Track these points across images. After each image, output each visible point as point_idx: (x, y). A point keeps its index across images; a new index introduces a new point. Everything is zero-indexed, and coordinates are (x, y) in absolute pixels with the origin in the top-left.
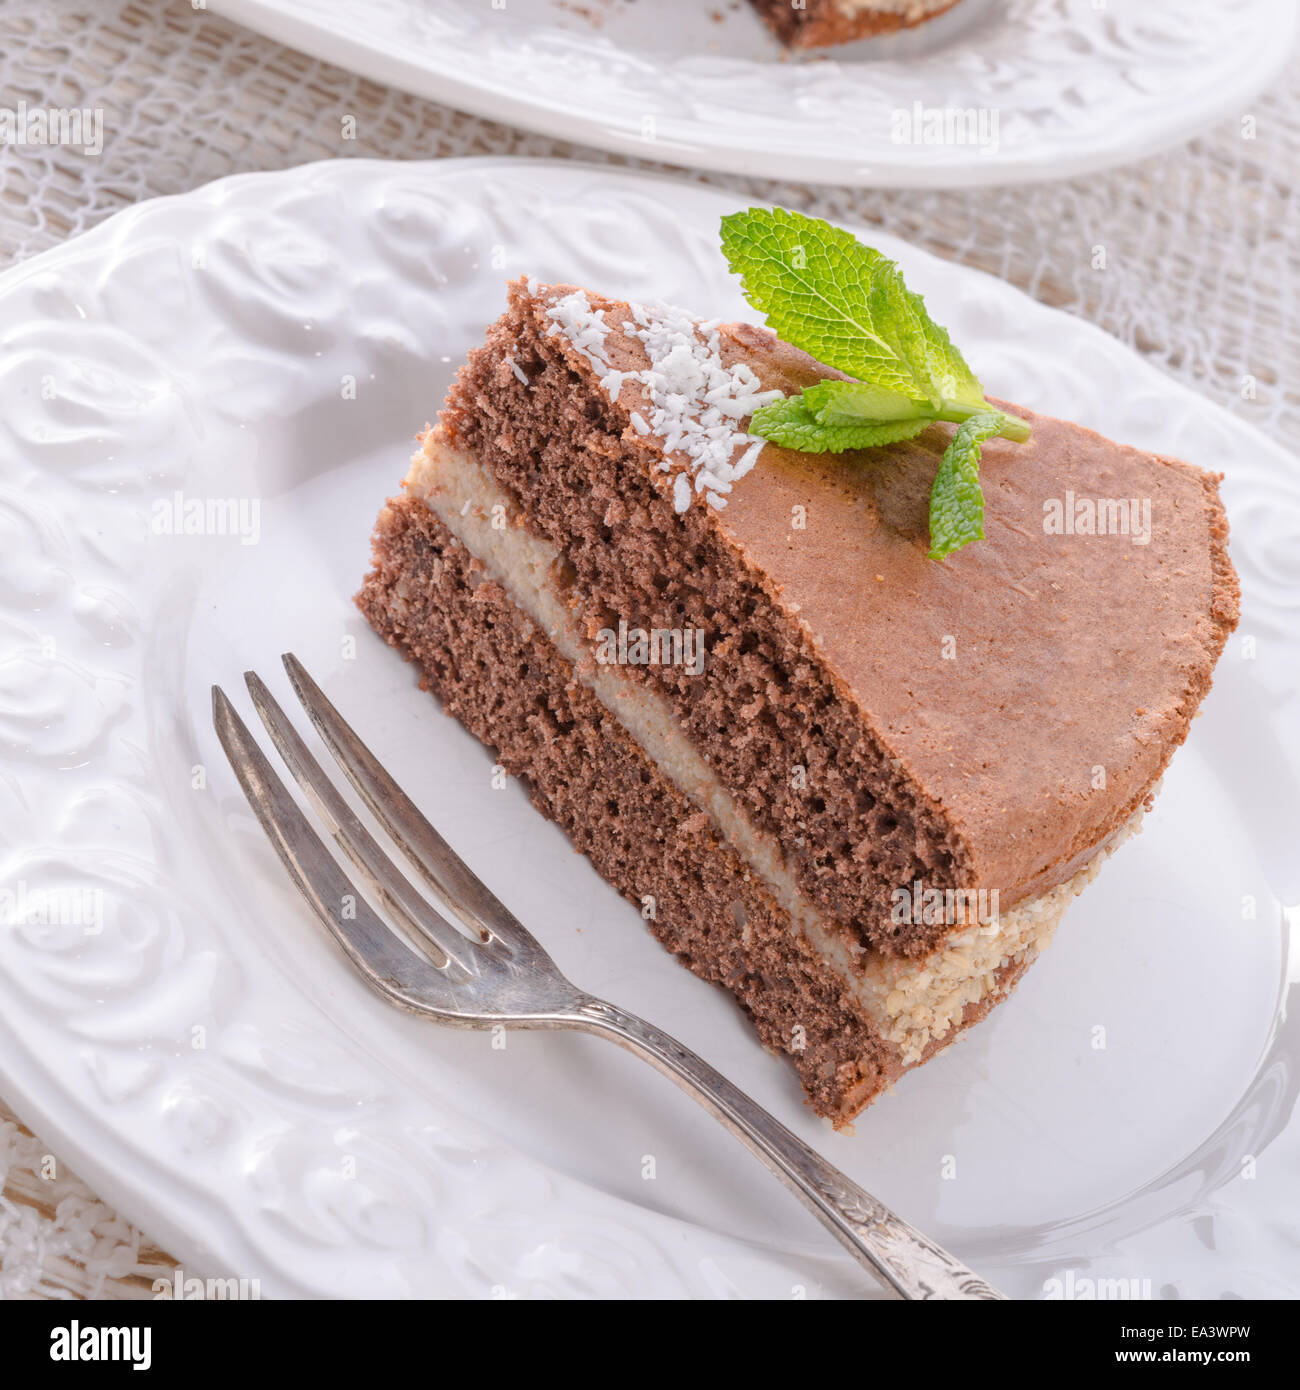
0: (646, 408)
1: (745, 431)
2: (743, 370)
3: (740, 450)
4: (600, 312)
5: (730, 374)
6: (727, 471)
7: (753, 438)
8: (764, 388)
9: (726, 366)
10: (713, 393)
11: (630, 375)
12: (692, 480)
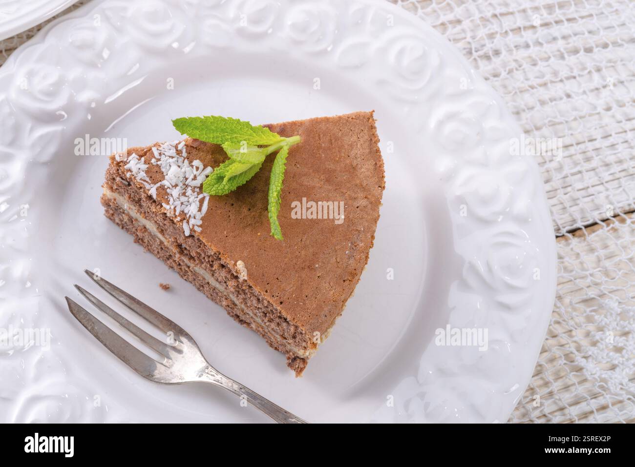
0: (166, 197)
1: (202, 193)
2: (196, 163)
3: (202, 201)
4: (143, 159)
5: (192, 166)
6: (199, 216)
7: (205, 194)
8: (205, 167)
9: (191, 162)
10: (188, 181)
11: (158, 185)
12: (188, 222)
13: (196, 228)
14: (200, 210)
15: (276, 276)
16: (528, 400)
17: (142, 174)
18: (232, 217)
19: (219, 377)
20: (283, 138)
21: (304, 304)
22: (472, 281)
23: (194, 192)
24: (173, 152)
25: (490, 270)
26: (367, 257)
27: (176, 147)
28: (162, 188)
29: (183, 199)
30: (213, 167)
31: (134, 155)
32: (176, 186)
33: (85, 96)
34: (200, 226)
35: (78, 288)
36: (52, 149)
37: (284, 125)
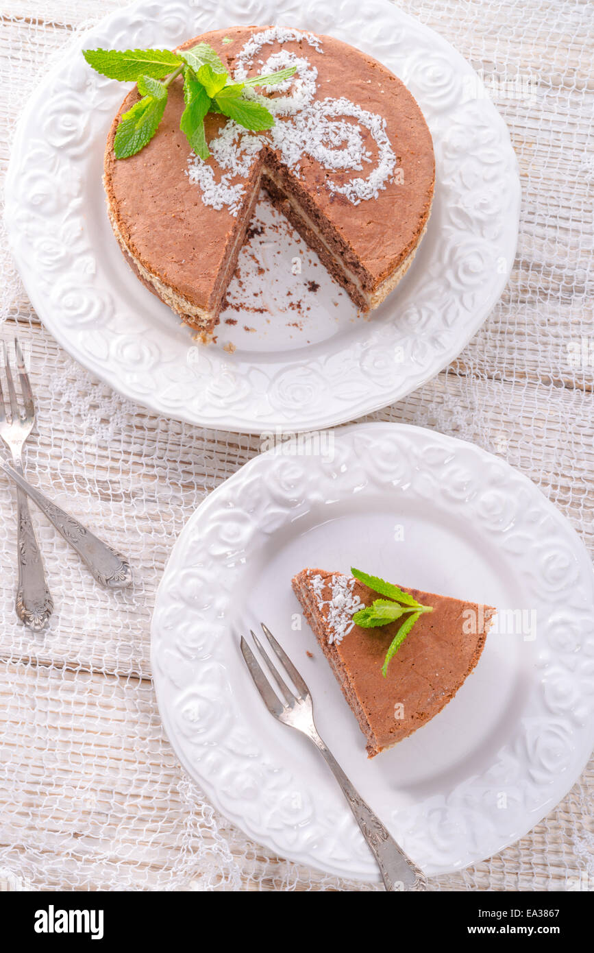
0: (328, 613)
1: (351, 620)
2: (357, 598)
3: (348, 625)
4: (324, 580)
5: (353, 599)
6: (343, 634)
7: (353, 622)
8: (361, 603)
9: (353, 595)
10: (346, 608)
11: (326, 602)
12: (334, 635)
13: (337, 642)
14: (345, 631)
15: (374, 695)
16: (524, 847)
17: (319, 592)
18: (364, 644)
19: (315, 735)
20: (420, 605)
21: (384, 721)
22: (519, 748)
23: (346, 616)
24: (345, 584)
25: (535, 746)
26: (441, 709)
27: (349, 581)
28: (328, 605)
29: (337, 619)
30: (366, 605)
31: (319, 576)
32: (337, 608)
33: (314, 496)
34: (341, 642)
35: (252, 633)
36: (276, 526)
37: (427, 594)
